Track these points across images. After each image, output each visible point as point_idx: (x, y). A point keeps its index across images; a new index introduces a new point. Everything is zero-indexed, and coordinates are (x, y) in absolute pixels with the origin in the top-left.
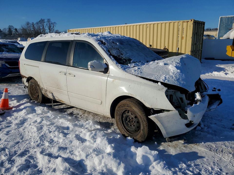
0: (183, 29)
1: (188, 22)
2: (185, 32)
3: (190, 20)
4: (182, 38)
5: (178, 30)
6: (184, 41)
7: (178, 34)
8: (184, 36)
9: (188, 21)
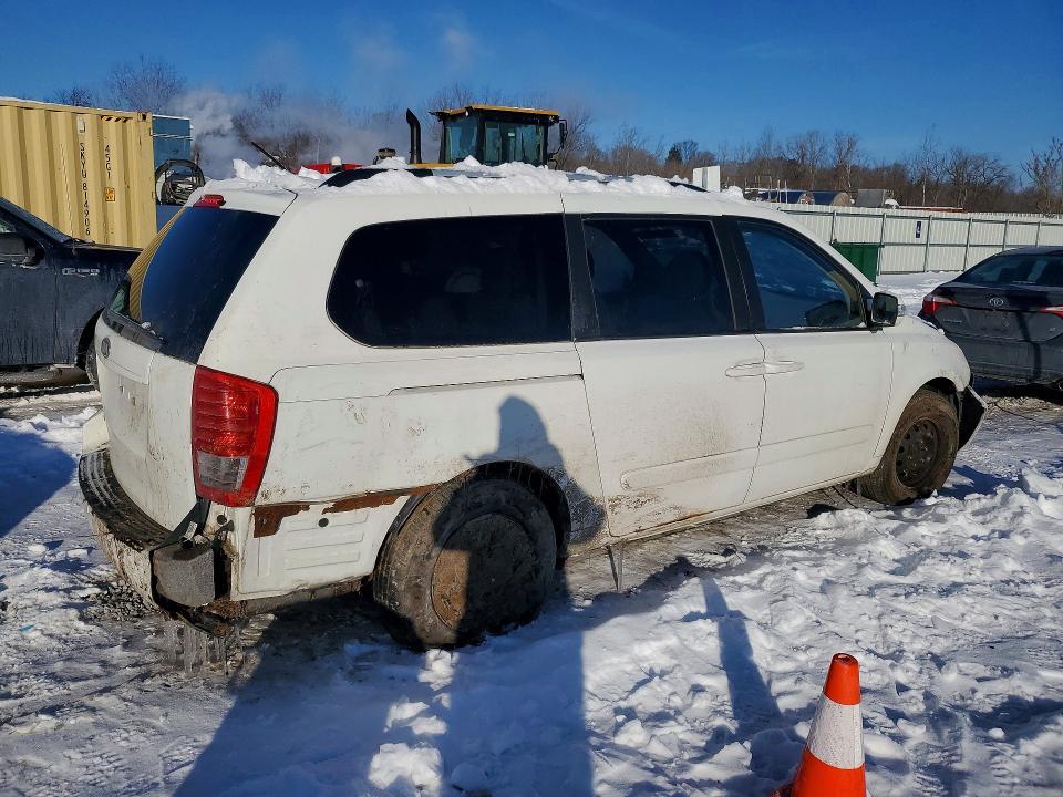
0: (103, 152)
1: (125, 121)
2: (115, 163)
3: (135, 115)
4: (106, 195)
5: (80, 155)
6: (116, 207)
7: (81, 174)
8: (115, 181)
9: (126, 119)
